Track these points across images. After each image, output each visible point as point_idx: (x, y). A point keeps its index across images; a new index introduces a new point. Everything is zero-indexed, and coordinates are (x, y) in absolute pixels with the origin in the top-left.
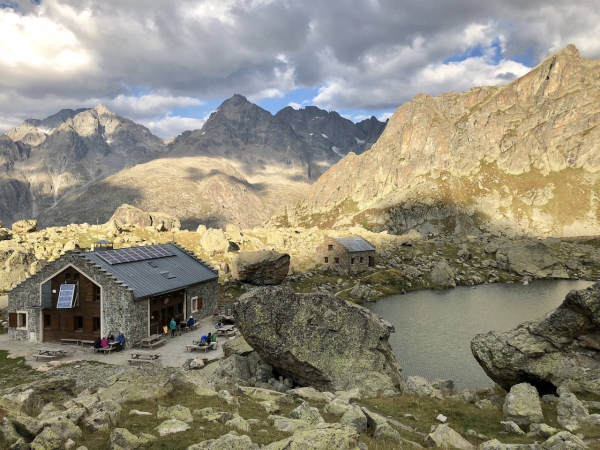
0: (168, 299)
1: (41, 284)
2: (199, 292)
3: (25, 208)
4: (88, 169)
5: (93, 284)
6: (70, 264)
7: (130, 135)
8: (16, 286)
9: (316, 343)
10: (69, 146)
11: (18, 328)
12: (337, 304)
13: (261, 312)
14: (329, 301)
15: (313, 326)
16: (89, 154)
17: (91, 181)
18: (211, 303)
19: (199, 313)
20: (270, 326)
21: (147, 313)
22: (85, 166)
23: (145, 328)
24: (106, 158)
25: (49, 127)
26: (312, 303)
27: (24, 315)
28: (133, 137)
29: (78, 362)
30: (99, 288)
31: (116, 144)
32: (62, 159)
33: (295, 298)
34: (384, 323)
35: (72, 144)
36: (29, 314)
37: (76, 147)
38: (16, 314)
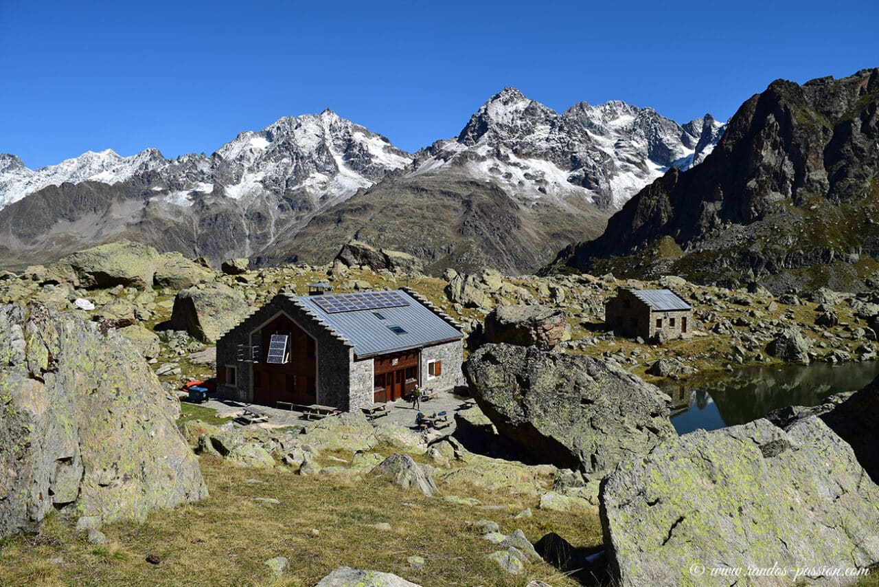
0: (397, 360)
1: (252, 333)
2: (437, 353)
3: (238, 246)
5: (308, 335)
6: (282, 312)
8: (224, 335)
9: (564, 414)
11: (226, 385)
12: (595, 367)
13: (496, 372)
14: (584, 363)
15: (561, 394)
17: (315, 211)
18: (452, 369)
19: (437, 381)
20: (506, 391)
21: (370, 375)
23: (368, 393)
26: (561, 364)
27: (233, 370)
29: (290, 427)
30: (314, 341)
33: (540, 358)
34: (661, 396)
36: (238, 368)
38: (225, 368)
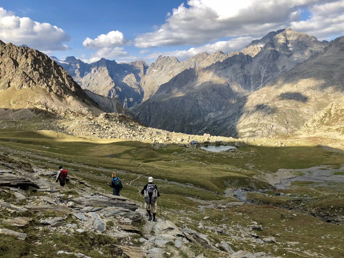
3: (248, 88)
4: (278, 66)
7: (304, 43)
10: (269, 54)
16: (280, 57)
17: (279, 73)
22: (277, 64)
24: (288, 59)
25: (263, 43)
28: (305, 44)
31: (295, 50)
32: (266, 62)
35: (271, 53)
37: (273, 55)
